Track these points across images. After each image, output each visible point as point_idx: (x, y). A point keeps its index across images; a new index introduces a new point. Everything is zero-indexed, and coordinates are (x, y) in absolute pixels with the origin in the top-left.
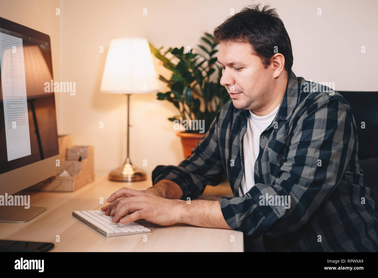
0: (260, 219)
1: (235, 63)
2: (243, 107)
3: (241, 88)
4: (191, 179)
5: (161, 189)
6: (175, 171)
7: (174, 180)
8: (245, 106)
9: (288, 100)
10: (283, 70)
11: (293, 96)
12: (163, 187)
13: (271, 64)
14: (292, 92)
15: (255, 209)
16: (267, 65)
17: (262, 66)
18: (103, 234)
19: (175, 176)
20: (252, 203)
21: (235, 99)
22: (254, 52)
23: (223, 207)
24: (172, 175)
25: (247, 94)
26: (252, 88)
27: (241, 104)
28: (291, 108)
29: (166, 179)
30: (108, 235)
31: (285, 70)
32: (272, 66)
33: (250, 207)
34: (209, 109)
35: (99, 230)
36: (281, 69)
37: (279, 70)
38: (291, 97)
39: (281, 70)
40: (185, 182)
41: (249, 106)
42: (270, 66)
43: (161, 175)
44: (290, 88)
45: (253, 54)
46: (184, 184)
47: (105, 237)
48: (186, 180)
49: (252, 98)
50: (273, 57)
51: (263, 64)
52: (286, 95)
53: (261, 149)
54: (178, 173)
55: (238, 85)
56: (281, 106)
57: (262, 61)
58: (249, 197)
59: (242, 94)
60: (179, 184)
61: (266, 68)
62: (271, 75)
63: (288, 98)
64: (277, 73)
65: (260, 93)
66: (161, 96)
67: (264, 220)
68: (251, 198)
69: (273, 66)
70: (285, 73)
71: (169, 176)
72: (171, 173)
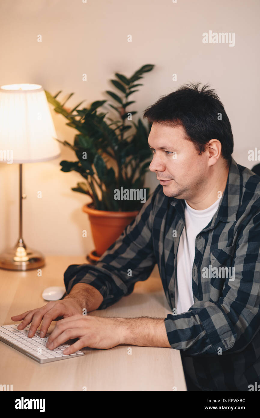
0: (207, 346)
1: (166, 148)
2: (174, 195)
3: (173, 175)
4: (112, 281)
5: (81, 299)
6: (93, 272)
7: (92, 284)
8: (176, 194)
9: (229, 198)
10: (219, 157)
11: (234, 193)
12: (83, 296)
13: (205, 151)
14: (234, 189)
15: (203, 337)
16: (201, 152)
17: (196, 152)
18: (37, 360)
19: (93, 279)
20: (201, 329)
21: (165, 186)
22: (187, 137)
23: (169, 331)
24: (88, 277)
25: (178, 182)
26: (184, 176)
27: (171, 192)
28: (232, 207)
29: (82, 282)
30: (42, 362)
31: (223, 158)
32: (207, 153)
33: (199, 334)
34: (124, 175)
35: (28, 355)
36: (218, 155)
37: (215, 157)
38: (232, 194)
39: (218, 158)
40: (105, 285)
41: (181, 194)
42: (204, 153)
43: (75, 278)
44: (231, 184)
45: (186, 138)
46: (105, 288)
47: (38, 363)
48: (107, 283)
49: (183, 187)
50: (208, 144)
51: (197, 150)
52: (226, 194)
53: (198, 251)
54: (96, 274)
55: (169, 171)
56: (220, 205)
57: (196, 147)
58: (197, 322)
59: (173, 181)
60: (98, 288)
61: (200, 154)
62: (206, 163)
63: (229, 196)
64: (212, 161)
65: (193, 182)
66: (66, 167)
67: (210, 348)
68: (199, 323)
69: (209, 153)
70: (222, 161)
71: (85, 278)
72: (88, 275)
